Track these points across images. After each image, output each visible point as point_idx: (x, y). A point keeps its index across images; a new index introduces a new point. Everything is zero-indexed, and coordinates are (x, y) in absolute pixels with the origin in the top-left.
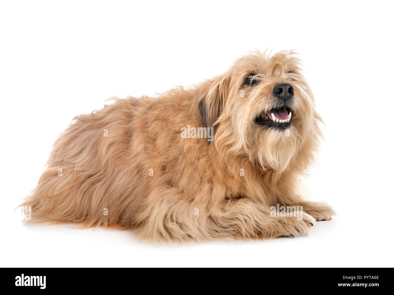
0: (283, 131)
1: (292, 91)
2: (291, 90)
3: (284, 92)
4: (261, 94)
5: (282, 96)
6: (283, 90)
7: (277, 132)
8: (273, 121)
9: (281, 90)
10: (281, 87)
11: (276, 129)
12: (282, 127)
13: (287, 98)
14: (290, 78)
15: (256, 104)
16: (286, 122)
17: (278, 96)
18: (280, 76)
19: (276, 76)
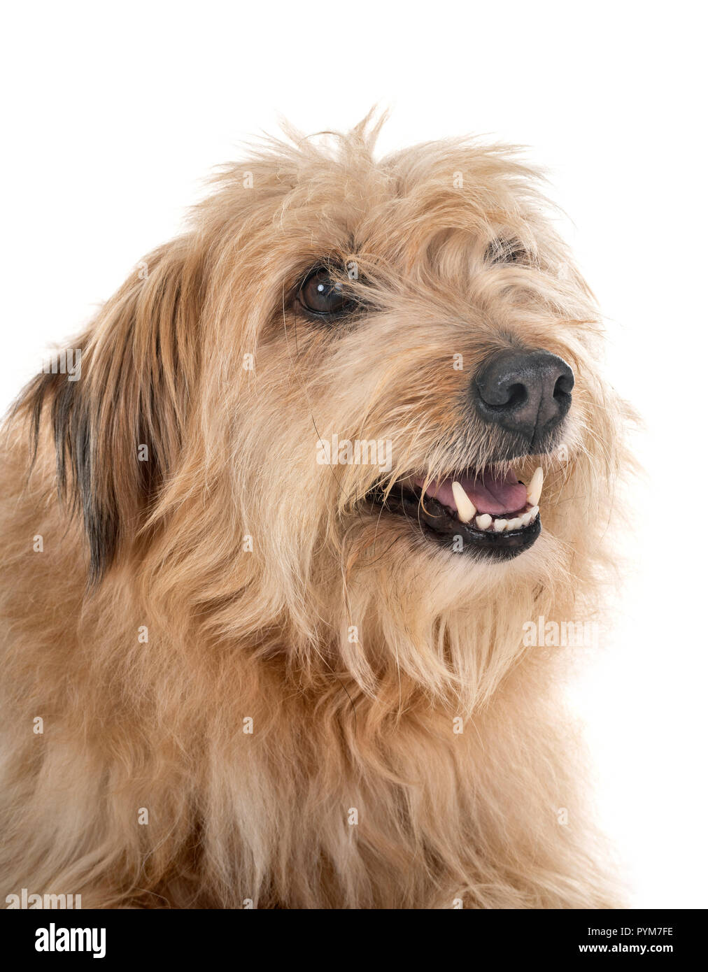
2: (561, 386)
3: (533, 402)
5: (522, 422)
6: (531, 392)
9: (518, 394)
10: (520, 379)
13: (545, 429)
14: (513, 285)
16: (527, 523)
17: (500, 423)
18: (467, 279)
19: (449, 276)
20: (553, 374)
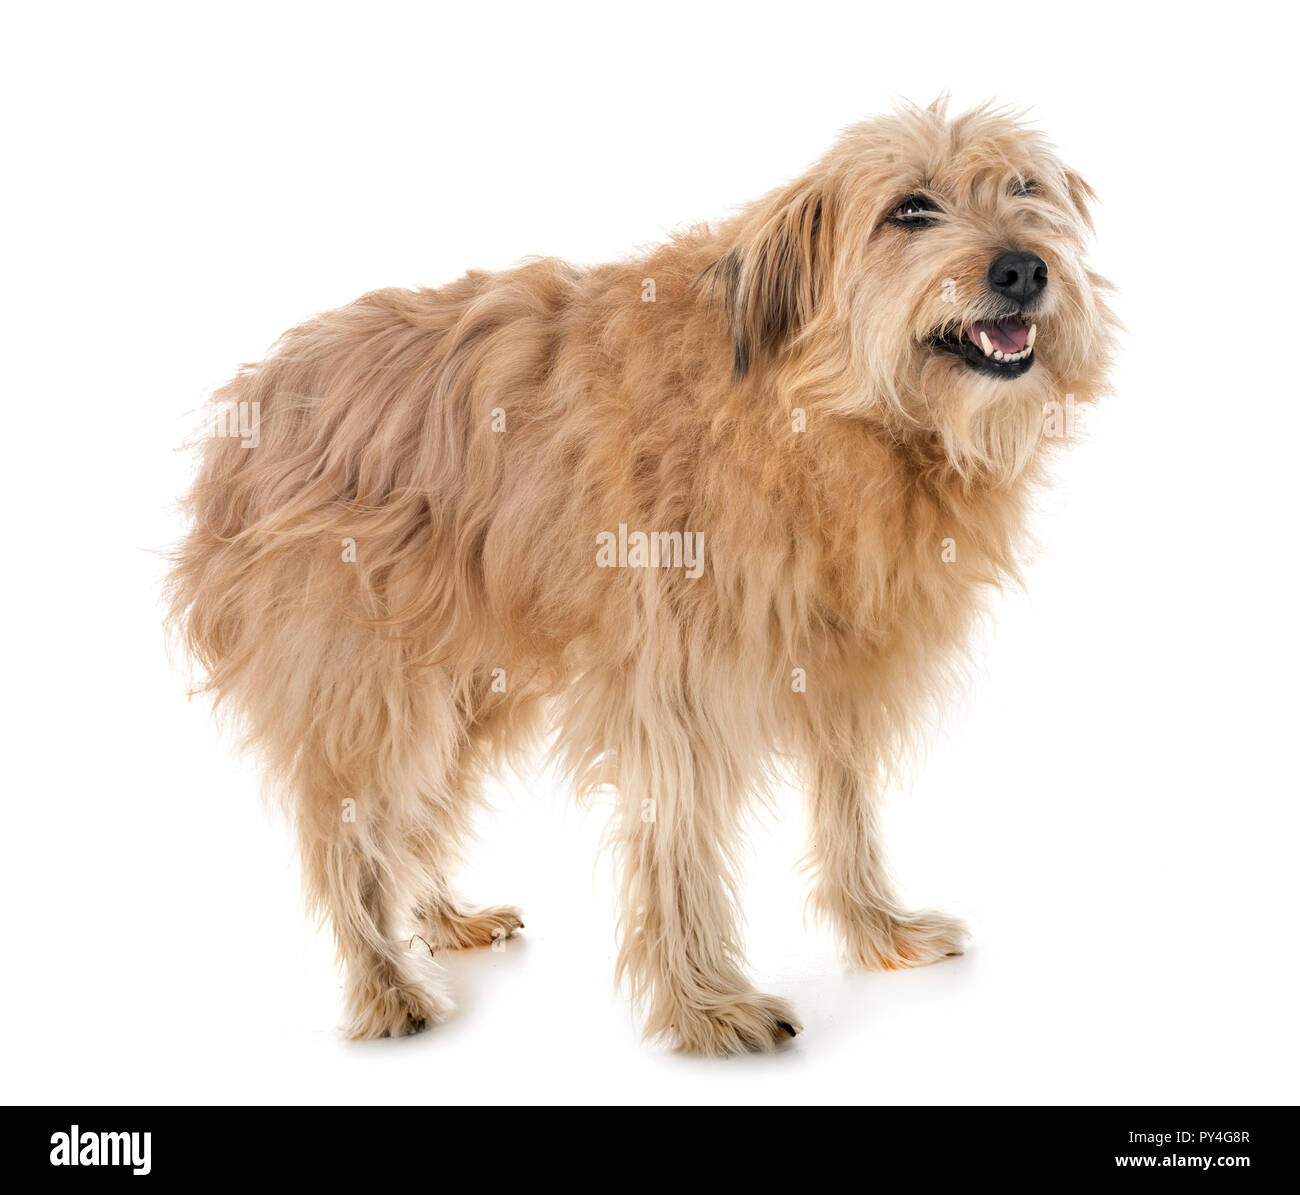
1: (1044, 274)
2: (1040, 273)
3: (1021, 280)
5: (1015, 292)
6: (1020, 275)
8: (985, 354)
9: (1012, 277)
10: (1013, 268)
12: (1009, 370)
13: (1029, 297)
14: (1024, 210)
16: (1024, 356)
17: (1003, 293)
18: (995, 205)
19: (984, 203)
20: (1033, 266)
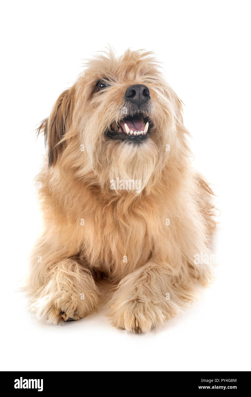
0: (139, 145)
1: (148, 93)
2: (146, 92)
3: (137, 94)
4: (111, 101)
5: (135, 100)
6: (137, 92)
7: (131, 146)
8: (127, 134)
9: (134, 93)
10: (133, 89)
11: (130, 143)
13: (142, 103)
15: (106, 113)
16: (142, 134)
17: (130, 101)
20: (142, 88)
